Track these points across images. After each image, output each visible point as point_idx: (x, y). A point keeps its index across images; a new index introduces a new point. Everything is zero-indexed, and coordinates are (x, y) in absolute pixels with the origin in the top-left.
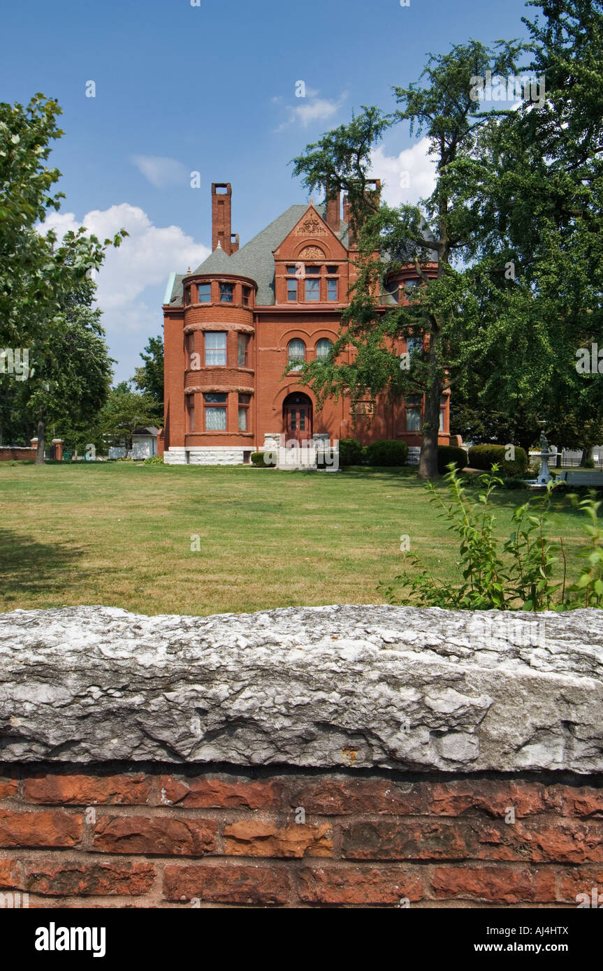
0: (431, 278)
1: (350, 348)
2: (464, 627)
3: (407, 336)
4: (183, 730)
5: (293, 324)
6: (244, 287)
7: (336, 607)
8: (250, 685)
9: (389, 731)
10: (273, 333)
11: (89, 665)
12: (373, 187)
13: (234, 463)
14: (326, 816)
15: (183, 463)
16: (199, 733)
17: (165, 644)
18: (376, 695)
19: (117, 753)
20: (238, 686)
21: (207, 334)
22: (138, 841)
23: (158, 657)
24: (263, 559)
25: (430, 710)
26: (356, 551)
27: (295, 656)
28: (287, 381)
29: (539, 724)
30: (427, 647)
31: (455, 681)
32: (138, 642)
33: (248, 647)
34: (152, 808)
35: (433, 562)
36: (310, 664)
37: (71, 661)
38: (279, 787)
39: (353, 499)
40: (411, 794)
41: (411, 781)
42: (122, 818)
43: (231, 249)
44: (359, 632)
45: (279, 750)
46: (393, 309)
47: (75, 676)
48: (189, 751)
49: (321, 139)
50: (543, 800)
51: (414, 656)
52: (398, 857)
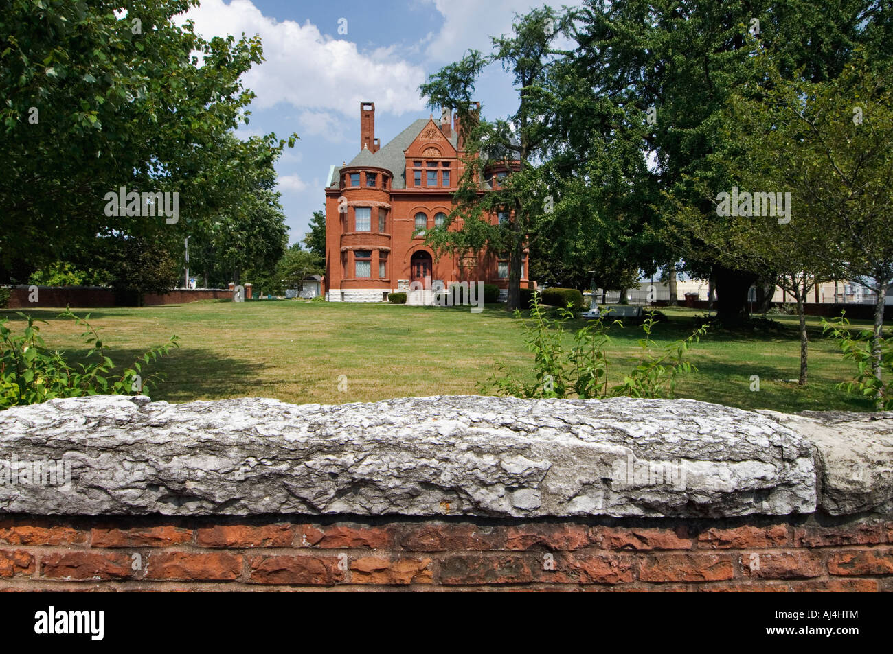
0: (516, 171)
1: (459, 219)
2: (531, 410)
3: (499, 211)
4: (319, 489)
5: (418, 203)
6: (383, 176)
7: (438, 397)
8: (371, 454)
9: (474, 487)
10: (404, 210)
11: (247, 441)
12: (475, 107)
13: (377, 301)
14: (427, 552)
15: (339, 301)
16: (332, 493)
17: (307, 425)
18: (465, 461)
19: (269, 507)
20: (361, 456)
21: (357, 209)
22: (285, 574)
23: (301, 434)
24: (395, 368)
25: (505, 471)
26: (462, 362)
27: (405, 432)
28: (414, 243)
29: (585, 481)
30: (503, 425)
31: (523, 450)
32: (286, 423)
33: (370, 426)
34: (296, 549)
35: (516, 370)
36: (416, 439)
37: (233, 438)
38: (392, 531)
39: (461, 326)
40: (491, 534)
41: (491, 525)
42: (273, 557)
43: (375, 149)
44: (453, 414)
45: (392, 503)
46: (489, 192)
47: (236, 449)
48: (324, 505)
49: (440, 72)
50: (588, 537)
51: (493, 432)
52: (482, 582)
